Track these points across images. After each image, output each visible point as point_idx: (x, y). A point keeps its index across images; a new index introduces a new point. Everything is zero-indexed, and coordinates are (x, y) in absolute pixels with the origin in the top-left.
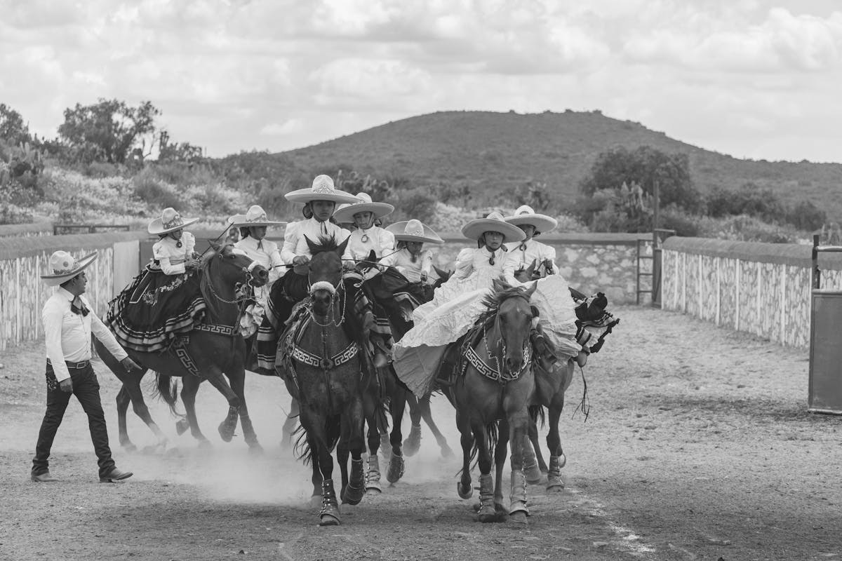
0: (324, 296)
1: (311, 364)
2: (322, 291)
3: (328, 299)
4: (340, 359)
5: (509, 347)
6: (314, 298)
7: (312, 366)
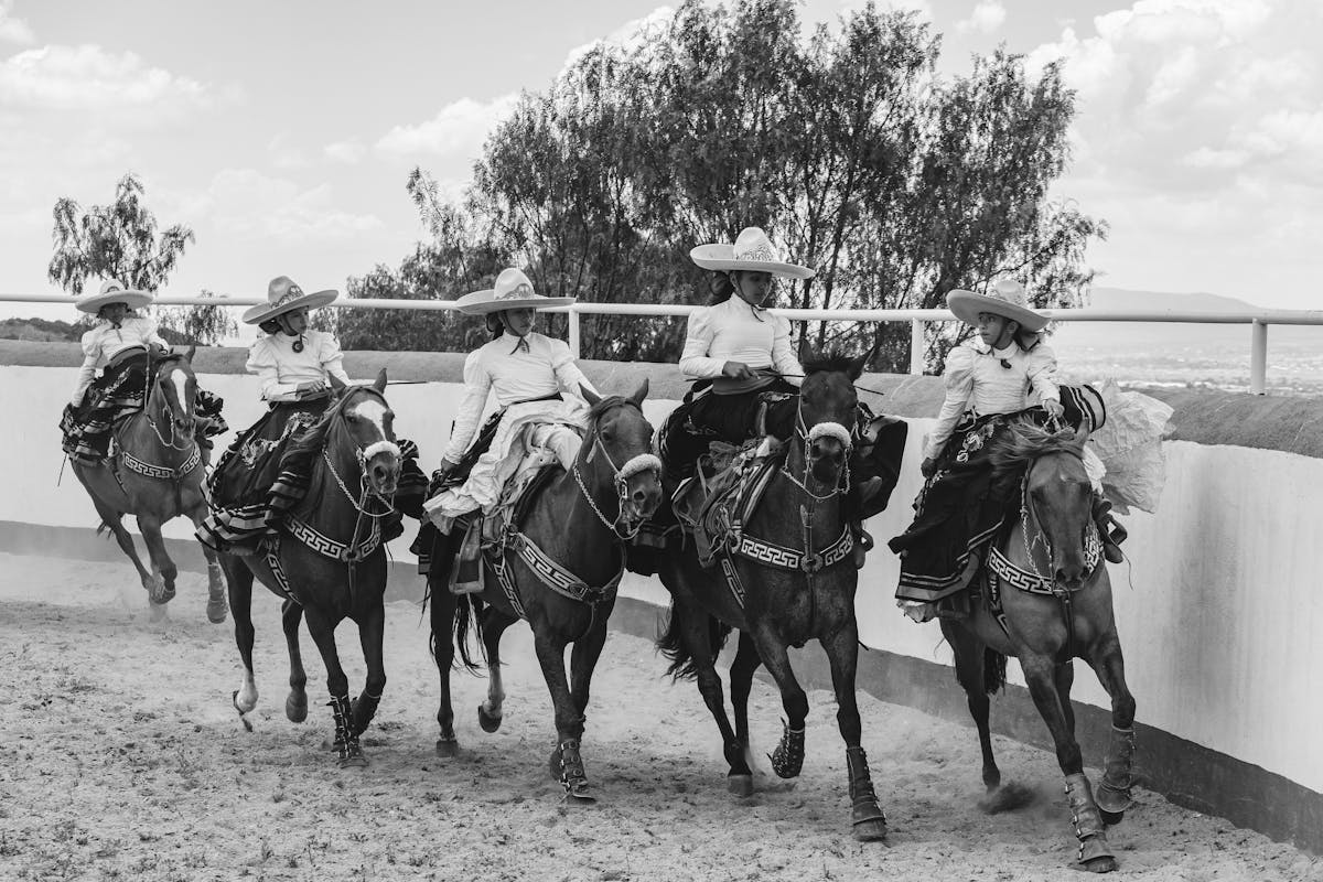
0: (836, 449)
1: (785, 564)
2: (831, 439)
3: (839, 456)
4: (832, 555)
5: (1056, 549)
6: (816, 451)
7: (787, 567)
